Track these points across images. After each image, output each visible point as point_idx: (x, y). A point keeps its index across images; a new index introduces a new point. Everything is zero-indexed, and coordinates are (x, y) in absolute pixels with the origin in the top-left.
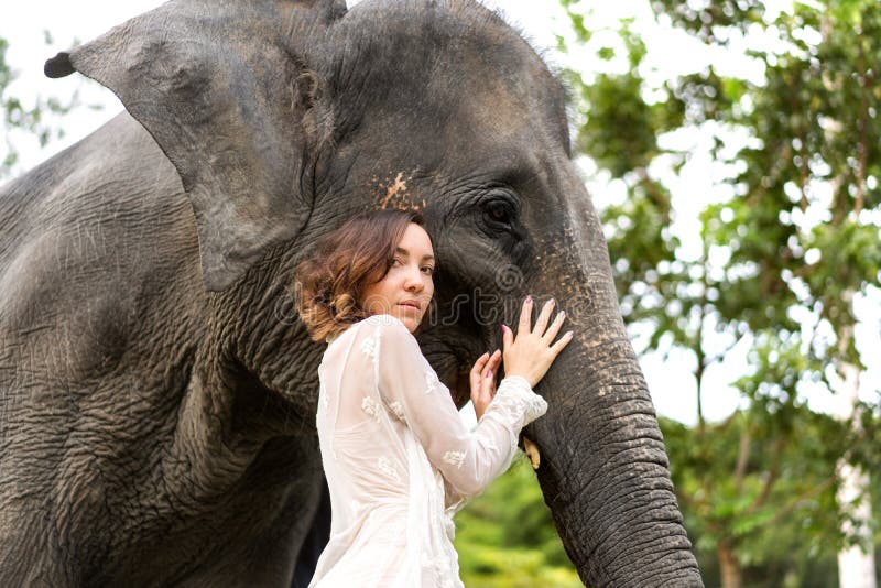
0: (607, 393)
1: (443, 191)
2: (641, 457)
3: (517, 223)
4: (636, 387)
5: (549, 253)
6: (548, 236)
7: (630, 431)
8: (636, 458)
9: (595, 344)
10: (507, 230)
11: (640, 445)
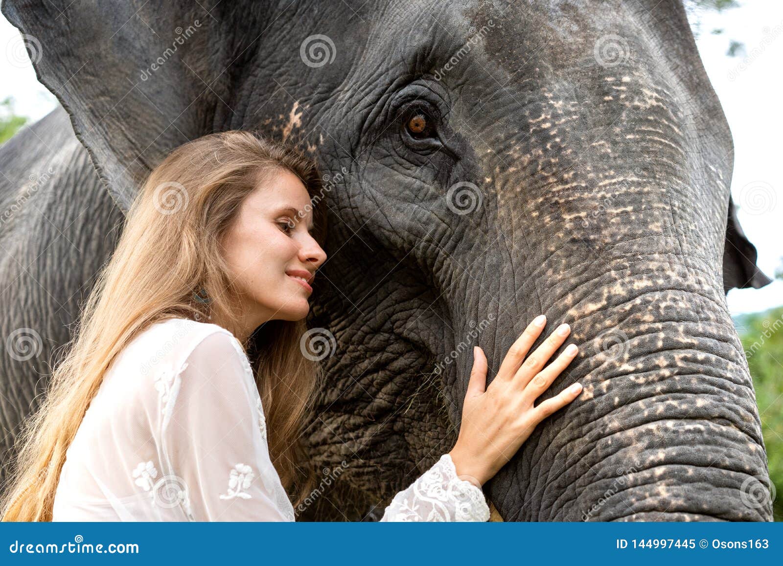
0: (598, 394)
1: (344, 109)
2: (650, 501)
3: (448, 133)
4: (666, 372)
5: (503, 169)
6: (497, 140)
7: (633, 455)
8: (637, 504)
9: (592, 307)
10: (435, 148)
11: (651, 481)
